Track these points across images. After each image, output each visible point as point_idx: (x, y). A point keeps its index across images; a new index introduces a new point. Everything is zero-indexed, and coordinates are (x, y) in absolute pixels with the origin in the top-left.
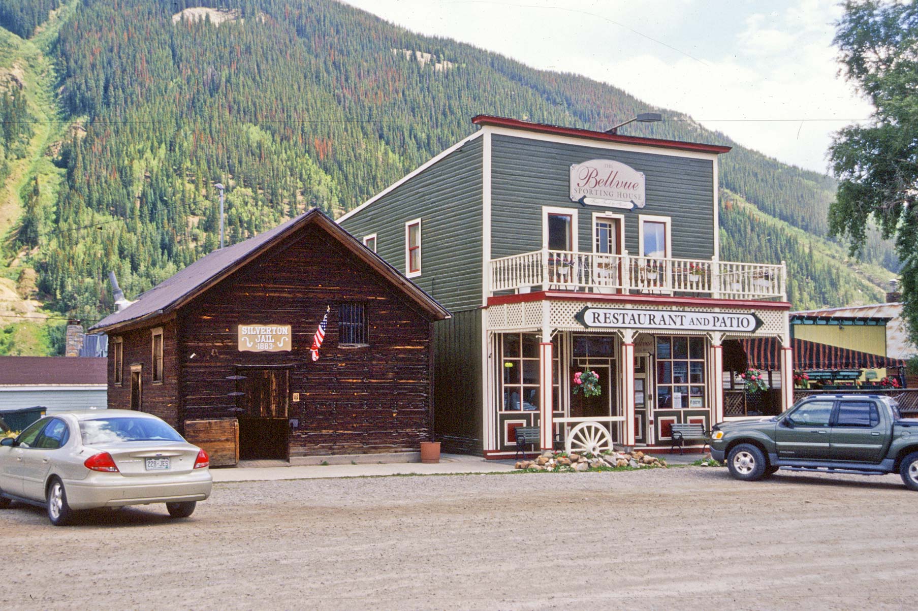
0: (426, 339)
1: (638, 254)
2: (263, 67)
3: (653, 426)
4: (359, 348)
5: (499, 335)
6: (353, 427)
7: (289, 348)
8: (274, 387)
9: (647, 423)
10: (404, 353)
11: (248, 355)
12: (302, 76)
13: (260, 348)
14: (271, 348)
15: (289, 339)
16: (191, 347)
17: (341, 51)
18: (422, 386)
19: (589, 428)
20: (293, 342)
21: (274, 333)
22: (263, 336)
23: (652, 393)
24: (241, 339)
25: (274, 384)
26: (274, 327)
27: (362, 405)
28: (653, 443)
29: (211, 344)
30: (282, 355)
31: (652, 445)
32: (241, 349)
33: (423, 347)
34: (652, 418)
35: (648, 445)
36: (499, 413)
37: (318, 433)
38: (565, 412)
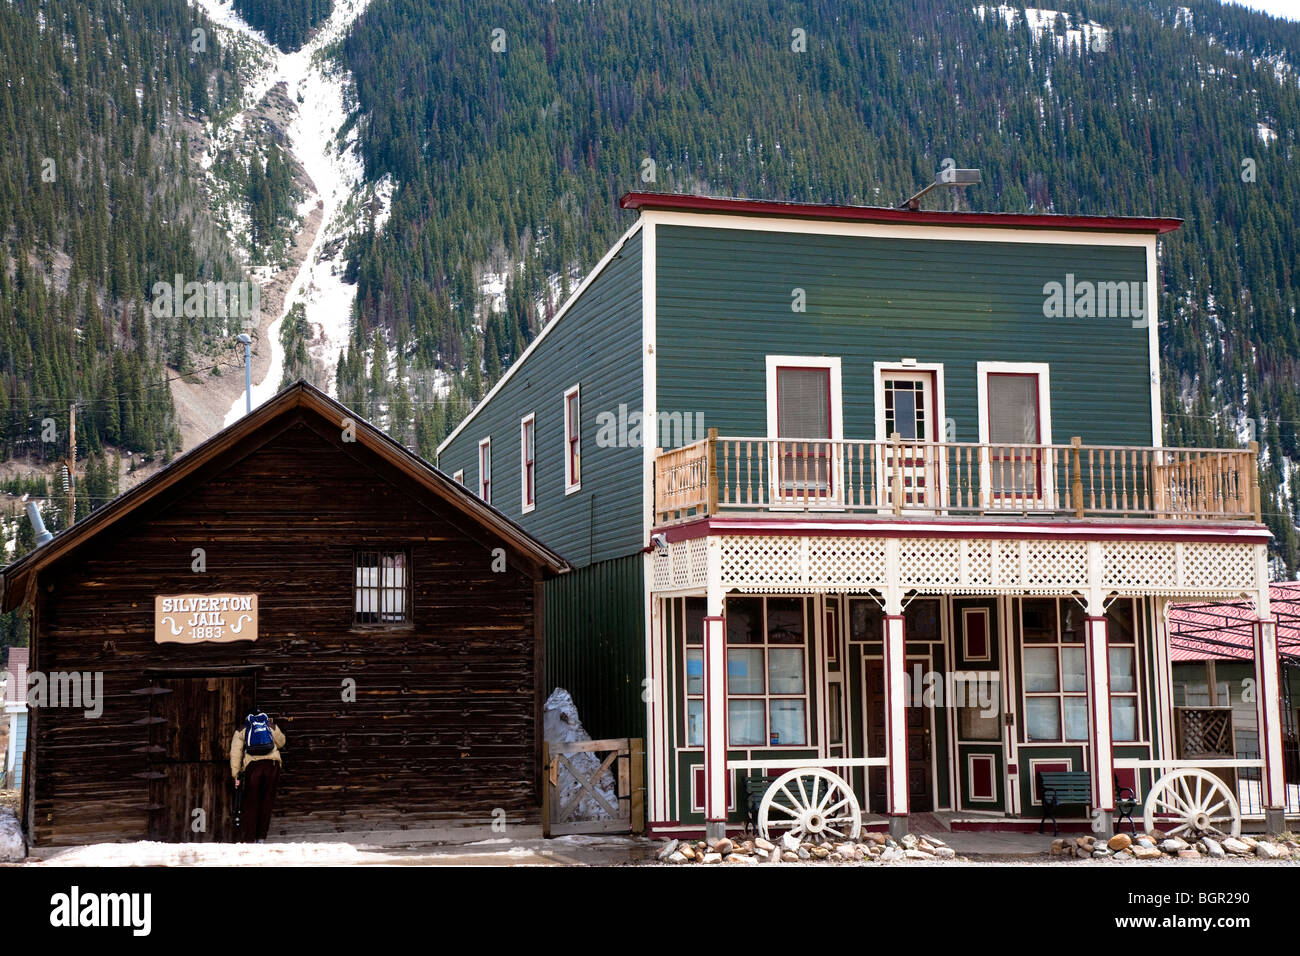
0: (527, 612)
1: (976, 437)
2: (715, 66)
3: (1016, 778)
4: (394, 633)
5: (678, 601)
6: (380, 778)
7: (252, 635)
8: (227, 708)
9: (1006, 770)
10: (485, 640)
11: (173, 649)
12: (793, 77)
13: (196, 636)
14: (219, 636)
15: (252, 619)
16: (65, 639)
17: (872, 23)
18: (517, 701)
19: (809, 780)
20: (260, 624)
21: (225, 608)
22: (203, 615)
23: (1013, 710)
24: (160, 621)
25: (228, 702)
26: (224, 598)
27: (400, 738)
28: (1018, 810)
29: (101, 632)
30: (240, 648)
31: (1014, 816)
32: (160, 638)
33: (520, 628)
34: (1014, 760)
35: (1008, 816)
36: (678, 750)
37: (309, 790)
38: (820, 748)
